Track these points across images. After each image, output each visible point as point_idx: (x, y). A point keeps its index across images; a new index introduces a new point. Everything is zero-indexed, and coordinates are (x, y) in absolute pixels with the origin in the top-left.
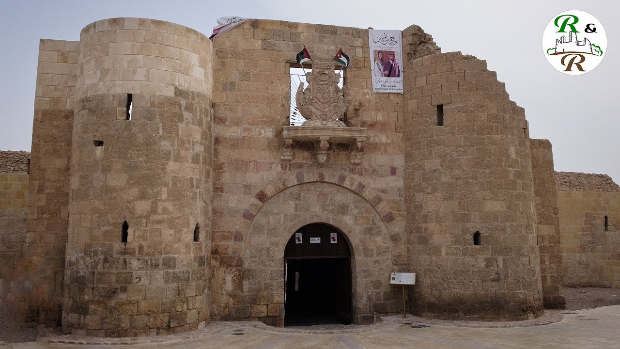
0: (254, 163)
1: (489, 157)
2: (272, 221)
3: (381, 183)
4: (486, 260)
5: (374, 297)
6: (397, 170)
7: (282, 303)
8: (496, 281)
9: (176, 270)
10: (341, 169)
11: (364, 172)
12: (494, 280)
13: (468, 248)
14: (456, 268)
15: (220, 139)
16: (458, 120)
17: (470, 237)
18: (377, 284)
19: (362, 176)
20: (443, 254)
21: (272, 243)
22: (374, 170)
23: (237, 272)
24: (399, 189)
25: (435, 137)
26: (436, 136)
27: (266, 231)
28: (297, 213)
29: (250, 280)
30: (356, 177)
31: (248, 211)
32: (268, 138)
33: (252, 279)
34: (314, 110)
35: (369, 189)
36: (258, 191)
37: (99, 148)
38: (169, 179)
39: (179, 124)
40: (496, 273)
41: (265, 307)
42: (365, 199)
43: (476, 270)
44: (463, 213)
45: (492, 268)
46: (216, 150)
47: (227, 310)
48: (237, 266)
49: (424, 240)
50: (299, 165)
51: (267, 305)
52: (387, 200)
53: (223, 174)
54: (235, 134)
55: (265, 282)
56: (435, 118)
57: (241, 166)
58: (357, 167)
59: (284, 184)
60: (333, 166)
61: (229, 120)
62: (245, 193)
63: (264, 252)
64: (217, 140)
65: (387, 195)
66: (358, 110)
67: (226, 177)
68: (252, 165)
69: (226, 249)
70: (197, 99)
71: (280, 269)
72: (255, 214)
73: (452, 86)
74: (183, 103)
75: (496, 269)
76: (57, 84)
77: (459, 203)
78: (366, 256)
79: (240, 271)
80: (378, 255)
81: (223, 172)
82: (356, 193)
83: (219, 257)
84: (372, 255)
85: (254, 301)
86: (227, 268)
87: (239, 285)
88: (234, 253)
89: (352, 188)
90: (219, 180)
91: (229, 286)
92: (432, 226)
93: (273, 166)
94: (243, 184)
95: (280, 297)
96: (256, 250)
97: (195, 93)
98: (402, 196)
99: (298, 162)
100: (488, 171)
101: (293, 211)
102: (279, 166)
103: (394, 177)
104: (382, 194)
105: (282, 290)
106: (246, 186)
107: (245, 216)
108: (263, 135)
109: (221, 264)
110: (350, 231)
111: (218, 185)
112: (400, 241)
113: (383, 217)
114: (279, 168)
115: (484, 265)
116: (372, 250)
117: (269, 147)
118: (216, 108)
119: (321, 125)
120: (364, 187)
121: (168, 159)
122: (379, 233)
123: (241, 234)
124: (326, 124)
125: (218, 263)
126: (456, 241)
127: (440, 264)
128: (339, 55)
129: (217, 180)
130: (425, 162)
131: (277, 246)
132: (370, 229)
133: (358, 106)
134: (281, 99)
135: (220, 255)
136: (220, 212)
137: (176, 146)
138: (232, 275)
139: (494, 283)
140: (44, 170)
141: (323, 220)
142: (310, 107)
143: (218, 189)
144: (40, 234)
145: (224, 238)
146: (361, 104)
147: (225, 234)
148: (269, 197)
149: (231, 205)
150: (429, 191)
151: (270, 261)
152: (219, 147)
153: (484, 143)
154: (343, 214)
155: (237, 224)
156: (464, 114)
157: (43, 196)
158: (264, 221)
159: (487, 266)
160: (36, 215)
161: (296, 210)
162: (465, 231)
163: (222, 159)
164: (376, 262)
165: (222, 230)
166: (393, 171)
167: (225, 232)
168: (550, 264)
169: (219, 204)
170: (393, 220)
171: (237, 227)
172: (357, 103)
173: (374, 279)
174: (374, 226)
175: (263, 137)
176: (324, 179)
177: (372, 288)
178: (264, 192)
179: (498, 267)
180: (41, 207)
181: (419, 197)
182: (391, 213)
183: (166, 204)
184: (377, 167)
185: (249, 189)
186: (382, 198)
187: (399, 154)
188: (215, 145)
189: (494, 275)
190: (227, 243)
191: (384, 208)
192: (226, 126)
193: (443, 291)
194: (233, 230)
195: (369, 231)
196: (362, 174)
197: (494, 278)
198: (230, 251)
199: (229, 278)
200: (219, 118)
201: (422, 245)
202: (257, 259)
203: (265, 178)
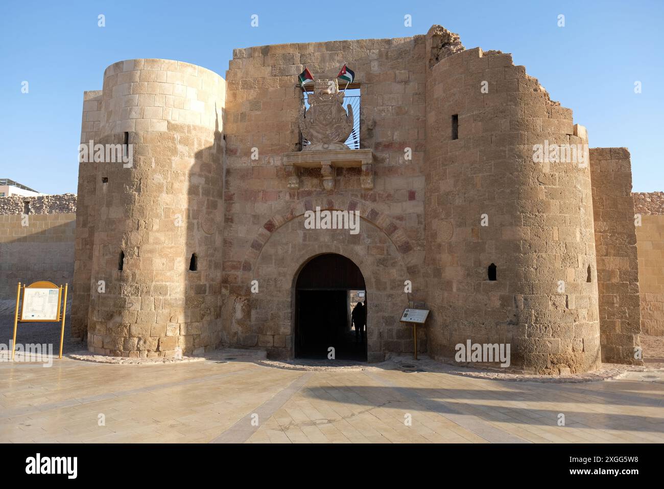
0: (263, 192)
1: (511, 174)
2: (280, 252)
3: (397, 209)
4: (502, 298)
5: (385, 335)
6: (416, 194)
7: (288, 334)
8: (513, 325)
9: (168, 297)
10: (352, 195)
11: (377, 198)
12: (511, 323)
13: (480, 283)
14: (467, 307)
15: (231, 171)
16: (473, 131)
17: (484, 272)
18: (389, 321)
19: (375, 203)
20: (454, 290)
21: (279, 274)
22: (389, 196)
23: (246, 301)
24: (418, 216)
25: (449, 154)
26: (451, 152)
27: (274, 261)
28: (306, 243)
29: (258, 310)
30: (368, 203)
31: (257, 241)
32: (276, 167)
33: (260, 308)
34: (315, 134)
35: (383, 216)
36: (266, 221)
37: (105, 184)
38: (160, 211)
39: (173, 158)
40: (515, 315)
41: (271, 338)
42: (379, 228)
43: (489, 310)
44: (476, 241)
45: (510, 308)
46: (227, 182)
47: (236, 338)
48: (246, 295)
49: (438, 272)
50: (308, 193)
51: (273, 336)
52: (403, 228)
53: (233, 205)
54: (245, 165)
55: (272, 312)
56: (450, 131)
57: (250, 196)
58: (369, 192)
59: (292, 214)
60: (344, 193)
61: (239, 151)
62: (254, 223)
63: (272, 283)
64: (228, 172)
65: (404, 222)
66: (372, 130)
67: (237, 207)
68: (261, 194)
69: (235, 278)
70: (193, 132)
71: (287, 300)
72: (263, 243)
73: (468, 90)
74: (177, 136)
75: (515, 309)
76: (97, 130)
77: (472, 230)
78: (378, 289)
79: (249, 300)
80: (392, 289)
81: (234, 203)
82: (369, 222)
83: (229, 286)
84: (385, 289)
85: (261, 331)
86: (237, 297)
87: (248, 314)
88: (242, 282)
89: (364, 215)
90: (230, 210)
91: (239, 315)
92: (445, 257)
93: (281, 195)
94: (252, 214)
95: (286, 327)
96: (264, 280)
97: (191, 126)
98: (422, 224)
99: (306, 189)
100: (508, 191)
101: (301, 241)
102: (288, 194)
103: (413, 202)
104: (398, 221)
105: (289, 321)
106: (254, 216)
107: (253, 246)
108: (272, 164)
109: (230, 293)
110: (362, 262)
111: (229, 216)
112: (418, 273)
113: (399, 246)
114: (288, 197)
115: (498, 304)
116: (386, 283)
117: (277, 176)
118: (228, 140)
119: (322, 149)
120: (377, 214)
121: (161, 192)
122: (394, 265)
123: (250, 265)
124: (327, 148)
125: (228, 291)
126: (468, 275)
127: (451, 300)
128: (343, 72)
129: (228, 211)
130: (440, 183)
131: (285, 276)
132: (384, 260)
133: (372, 126)
134: (290, 126)
135: (230, 284)
136: (230, 242)
137: (169, 179)
138: (242, 305)
139: (511, 326)
140: (87, 207)
141: (333, 250)
142: (311, 130)
143: (229, 220)
144: (84, 263)
145: (234, 267)
146: (375, 123)
147: (235, 263)
148: (276, 227)
149: (240, 235)
150: (443, 217)
151: (277, 291)
152: (230, 179)
153: (505, 156)
154: (355, 243)
155: (245, 254)
156: (480, 123)
157: (86, 229)
158: (272, 251)
159: (503, 305)
160: (81, 246)
161: (304, 240)
162: (478, 263)
163: (232, 189)
164: (390, 296)
165: (231, 259)
166: (412, 196)
167: (234, 261)
168: (620, 306)
169: (230, 234)
170: (411, 250)
171: (246, 257)
172: (370, 123)
173: (386, 315)
174: (389, 256)
175: (272, 166)
176: (333, 206)
177: (384, 324)
178: (272, 222)
179: (517, 307)
180: (85, 238)
181: (435, 224)
182: (408, 243)
183: (158, 235)
184: (392, 192)
185: (258, 219)
186: (397, 226)
187: (418, 176)
188: (226, 176)
189: (511, 317)
190: (236, 273)
191: (400, 236)
192: (237, 157)
193: (454, 332)
194: (242, 260)
195: (382, 262)
196: (374, 200)
197: (511, 321)
198: (239, 280)
199: (239, 307)
200: (230, 150)
201: (436, 279)
202: (265, 289)
203: (273, 208)
